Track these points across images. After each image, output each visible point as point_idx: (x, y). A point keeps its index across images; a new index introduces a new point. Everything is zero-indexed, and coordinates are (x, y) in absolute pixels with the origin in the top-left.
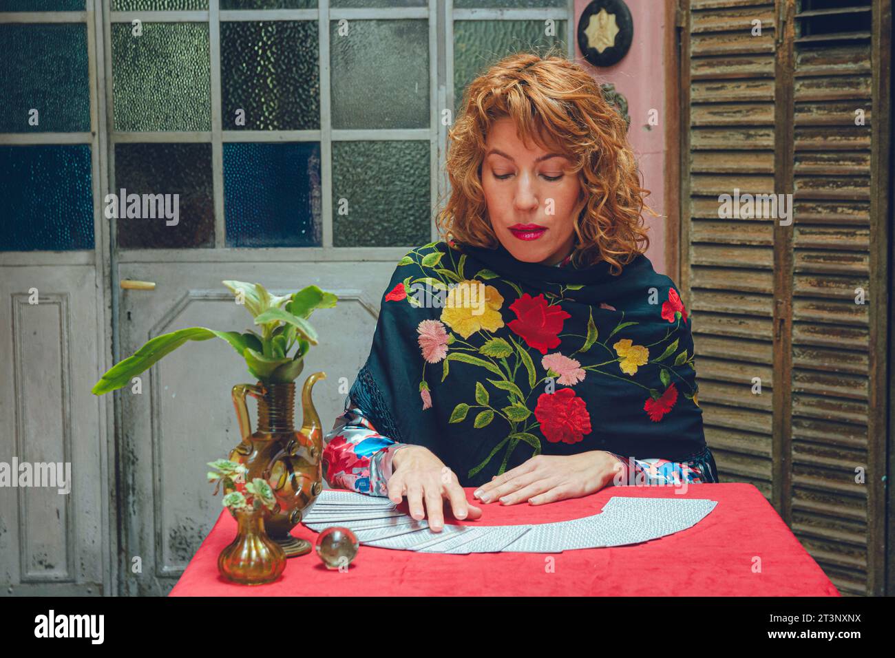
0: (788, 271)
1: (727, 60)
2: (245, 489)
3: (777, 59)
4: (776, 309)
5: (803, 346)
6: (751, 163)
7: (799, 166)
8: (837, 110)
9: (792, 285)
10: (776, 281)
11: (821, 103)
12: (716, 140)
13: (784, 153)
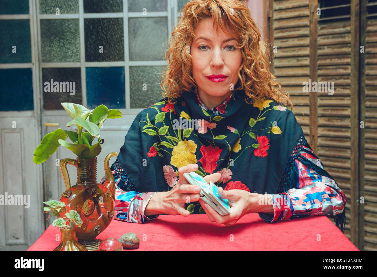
0: (315, 115)
1: (289, 30)
2: (65, 216)
3: (310, 28)
4: (311, 131)
5: (322, 146)
6: (299, 71)
7: (320, 72)
8: (336, 48)
9: (317, 121)
10: (311, 120)
11: (329, 45)
12: (285, 63)
13: (313, 67)
